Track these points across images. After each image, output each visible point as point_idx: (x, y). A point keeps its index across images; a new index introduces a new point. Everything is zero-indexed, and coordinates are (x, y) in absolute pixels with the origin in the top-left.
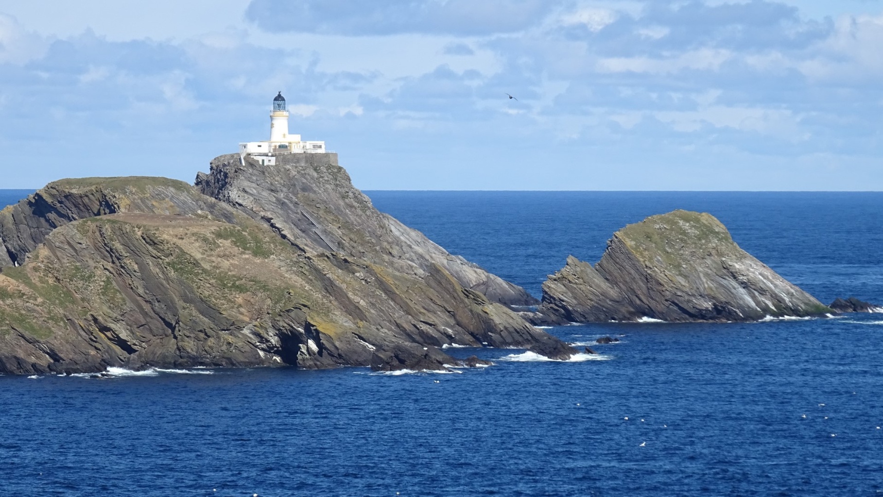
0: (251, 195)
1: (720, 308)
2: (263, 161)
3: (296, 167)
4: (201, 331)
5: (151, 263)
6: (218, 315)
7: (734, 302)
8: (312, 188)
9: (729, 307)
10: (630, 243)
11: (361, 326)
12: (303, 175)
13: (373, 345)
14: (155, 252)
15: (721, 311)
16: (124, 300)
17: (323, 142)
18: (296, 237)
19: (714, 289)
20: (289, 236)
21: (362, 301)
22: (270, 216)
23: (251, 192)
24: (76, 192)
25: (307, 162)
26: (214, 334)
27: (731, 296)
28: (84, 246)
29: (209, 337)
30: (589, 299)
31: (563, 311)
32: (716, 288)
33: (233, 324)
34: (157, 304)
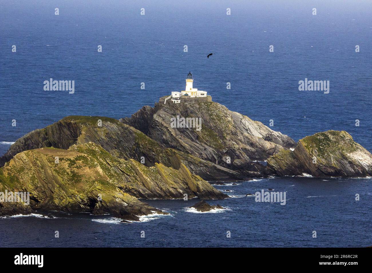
0: (162, 117)
1: (338, 172)
2: (175, 101)
3: (190, 103)
4: (61, 196)
5: (48, 169)
6: (68, 190)
7: (344, 170)
8: (195, 112)
9: (342, 171)
10: (304, 144)
11: (125, 196)
12: (192, 107)
13: (127, 203)
14: (50, 165)
15: (338, 173)
16: (38, 182)
17: (206, 92)
18: (176, 135)
19: (336, 164)
20: (173, 135)
21: (149, 179)
22: (168, 126)
23: (162, 116)
24: (72, 122)
25: (195, 101)
26: (66, 198)
27: (343, 167)
28: (27, 161)
29: (64, 198)
30: (285, 166)
31: (274, 171)
32: (337, 164)
33: (73, 194)
34: (49, 184)
